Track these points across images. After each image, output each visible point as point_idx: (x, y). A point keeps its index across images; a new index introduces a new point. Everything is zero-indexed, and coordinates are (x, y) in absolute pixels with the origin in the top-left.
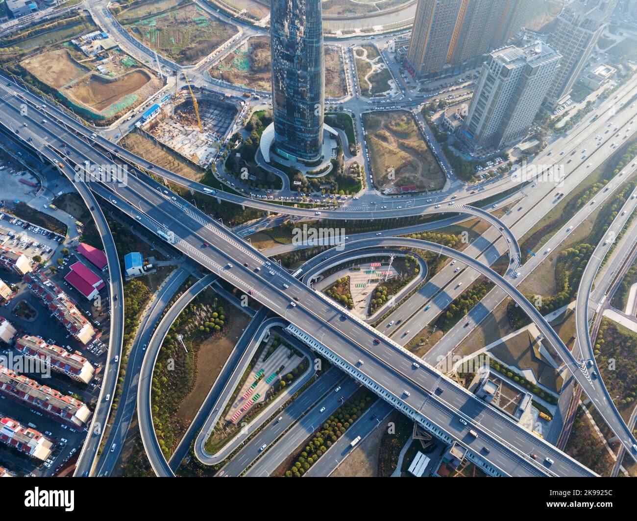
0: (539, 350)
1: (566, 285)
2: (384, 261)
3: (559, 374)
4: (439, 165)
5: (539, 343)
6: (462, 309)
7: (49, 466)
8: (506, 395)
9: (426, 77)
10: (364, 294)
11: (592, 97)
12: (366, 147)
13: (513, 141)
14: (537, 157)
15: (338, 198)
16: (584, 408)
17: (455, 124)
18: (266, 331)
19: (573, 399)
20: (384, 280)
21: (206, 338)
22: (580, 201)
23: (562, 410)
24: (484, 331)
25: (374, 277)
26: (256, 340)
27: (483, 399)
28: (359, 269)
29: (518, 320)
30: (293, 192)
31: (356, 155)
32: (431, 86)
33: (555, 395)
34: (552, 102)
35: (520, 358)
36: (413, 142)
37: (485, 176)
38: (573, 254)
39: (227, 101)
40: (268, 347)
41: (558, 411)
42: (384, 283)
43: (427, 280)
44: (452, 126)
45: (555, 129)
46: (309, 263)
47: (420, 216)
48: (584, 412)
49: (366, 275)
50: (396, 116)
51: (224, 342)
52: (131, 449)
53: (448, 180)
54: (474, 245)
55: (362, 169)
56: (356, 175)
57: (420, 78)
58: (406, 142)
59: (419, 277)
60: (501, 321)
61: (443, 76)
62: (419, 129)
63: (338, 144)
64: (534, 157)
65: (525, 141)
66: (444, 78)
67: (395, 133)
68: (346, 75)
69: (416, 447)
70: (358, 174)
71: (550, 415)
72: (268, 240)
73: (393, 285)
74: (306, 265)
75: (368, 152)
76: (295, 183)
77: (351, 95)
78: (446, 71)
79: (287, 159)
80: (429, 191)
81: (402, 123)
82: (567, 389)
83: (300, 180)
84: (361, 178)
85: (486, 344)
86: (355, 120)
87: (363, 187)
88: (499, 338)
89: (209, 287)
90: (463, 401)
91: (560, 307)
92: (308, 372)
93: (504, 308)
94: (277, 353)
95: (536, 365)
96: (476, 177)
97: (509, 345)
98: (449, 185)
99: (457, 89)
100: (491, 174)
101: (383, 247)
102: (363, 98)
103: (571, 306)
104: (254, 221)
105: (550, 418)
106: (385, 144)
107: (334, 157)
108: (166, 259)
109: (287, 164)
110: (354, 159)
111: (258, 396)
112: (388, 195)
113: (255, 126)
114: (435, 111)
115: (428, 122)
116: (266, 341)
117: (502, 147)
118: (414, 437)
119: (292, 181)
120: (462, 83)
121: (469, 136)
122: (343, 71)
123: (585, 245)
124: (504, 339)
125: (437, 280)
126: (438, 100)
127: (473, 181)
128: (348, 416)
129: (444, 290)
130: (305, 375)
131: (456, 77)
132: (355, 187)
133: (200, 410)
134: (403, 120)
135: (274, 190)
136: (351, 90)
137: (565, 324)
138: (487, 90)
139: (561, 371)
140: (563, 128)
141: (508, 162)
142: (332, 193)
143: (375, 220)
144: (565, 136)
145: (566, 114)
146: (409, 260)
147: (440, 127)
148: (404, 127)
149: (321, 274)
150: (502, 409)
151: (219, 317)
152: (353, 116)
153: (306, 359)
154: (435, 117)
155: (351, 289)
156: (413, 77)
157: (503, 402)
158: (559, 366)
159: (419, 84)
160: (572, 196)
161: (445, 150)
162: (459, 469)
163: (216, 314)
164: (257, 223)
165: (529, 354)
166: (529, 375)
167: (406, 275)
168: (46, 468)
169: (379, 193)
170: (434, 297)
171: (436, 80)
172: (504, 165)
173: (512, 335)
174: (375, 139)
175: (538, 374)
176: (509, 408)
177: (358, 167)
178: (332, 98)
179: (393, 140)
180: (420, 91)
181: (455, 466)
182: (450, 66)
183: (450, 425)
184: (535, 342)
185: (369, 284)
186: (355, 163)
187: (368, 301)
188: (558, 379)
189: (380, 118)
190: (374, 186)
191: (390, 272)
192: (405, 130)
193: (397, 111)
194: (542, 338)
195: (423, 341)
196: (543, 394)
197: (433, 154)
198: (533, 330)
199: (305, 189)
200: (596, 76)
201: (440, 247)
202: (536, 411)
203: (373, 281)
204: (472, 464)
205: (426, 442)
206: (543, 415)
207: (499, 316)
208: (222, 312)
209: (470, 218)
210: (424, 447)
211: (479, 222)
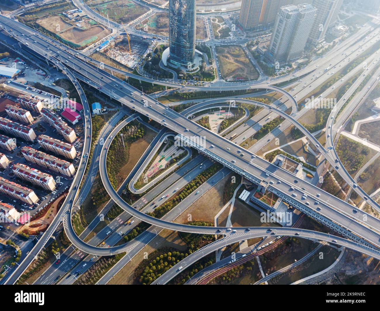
0: (307, 148)
1: (321, 120)
3: (317, 159)
4: (256, 69)
5: (307, 145)
6: (267, 129)
7: (54, 193)
8: (290, 164)
9: (249, 30)
10: (216, 124)
11: (337, 40)
12: (218, 61)
13: (295, 59)
14: (307, 66)
15: (203, 83)
16: (330, 173)
17: (264, 50)
18: (166, 138)
19: (324, 169)
20: (227, 118)
21: (134, 141)
22: (329, 84)
23: (318, 173)
24: (279, 139)
25: (222, 117)
26: (161, 141)
27: (278, 165)
28: (214, 114)
29: (297, 135)
30: (179, 80)
31: (212, 64)
32: (252, 35)
33: (315, 167)
34: (315, 41)
35: (297, 152)
36: (242, 59)
37: (280, 74)
39: (144, 41)
40: (166, 146)
41: (316, 174)
42: (226, 119)
43: (249, 118)
44: (263, 52)
45: (317, 54)
46: (188, 110)
47: (246, 90)
48: (330, 174)
49: (217, 116)
50: (233, 48)
51: (143, 143)
52: (96, 188)
53: (260, 76)
54: (274, 104)
55: (215, 69)
56: (212, 72)
57: (246, 30)
58: (238, 59)
59: (245, 116)
60: (288, 136)
61: (258, 30)
62: (245, 53)
63: (202, 59)
64: (306, 66)
65: (301, 59)
66: (259, 31)
67: (233, 55)
68: (207, 30)
69: (243, 188)
70: (213, 72)
71: (312, 175)
72: (166, 100)
73: (231, 120)
74: (186, 111)
75: (219, 63)
76: (180, 75)
77: (210, 38)
78: (260, 27)
79: (176, 65)
80: (251, 80)
81: (236, 51)
82: (322, 165)
83: (182, 74)
84: (215, 74)
85: (280, 146)
86: (211, 49)
87: (216, 78)
88: (287, 143)
89: (135, 119)
90: (267, 166)
91: (318, 130)
92: (187, 156)
93: (289, 130)
94: (171, 148)
95: (306, 155)
96: (274, 74)
97: (292, 146)
98: (260, 78)
99: (265, 36)
100: (283, 73)
101: (226, 103)
102: (216, 40)
103: (324, 130)
104: (159, 92)
105: (312, 176)
106: (227, 60)
107: (201, 64)
108: (113, 108)
109: (176, 67)
110: (211, 66)
111: (161, 166)
112: (229, 81)
113: (159, 50)
114: (254, 46)
115: (249, 50)
116: (166, 143)
117: (289, 61)
118: (242, 183)
119: (178, 74)
120: (268, 34)
121: (271, 55)
122: (205, 28)
124: (289, 144)
125: (255, 119)
126: (255, 41)
127: (273, 76)
128: (208, 173)
129: (258, 123)
130: (185, 157)
131: (265, 31)
132: (212, 78)
133: (131, 171)
134: (237, 50)
135: (169, 79)
136: (210, 36)
137: (321, 137)
138: (279, 28)
139: (319, 157)
140: (321, 53)
141: (292, 68)
142: (200, 80)
143: (222, 92)
144: (322, 57)
145: (322, 47)
146: (240, 109)
147: (256, 53)
148: (237, 52)
149: (194, 115)
150: (288, 170)
151: (141, 132)
152: (211, 47)
153: (186, 151)
154: (254, 49)
155: (209, 122)
156: (242, 31)
157: (288, 167)
158: (317, 155)
159: (246, 34)
160: (325, 83)
161: (259, 62)
162: (265, 195)
163: (139, 130)
164: (160, 93)
165: (302, 150)
166: (302, 159)
167: (238, 115)
168: (53, 194)
169: (224, 81)
170: (253, 125)
171: (254, 32)
172: (290, 69)
173: (293, 142)
174: (221, 57)
175: (307, 158)
176: (291, 170)
177: (213, 69)
178: (199, 40)
179: (231, 58)
180: (246, 37)
181: (263, 193)
182: (261, 25)
183: (260, 175)
184: (305, 145)
185: (219, 120)
186: (212, 67)
187: (219, 127)
188: (317, 161)
189: (225, 49)
190: (222, 78)
191: (230, 114)
192: (238, 53)
193: (234, 45)
194: (309, 143)
195: (247, 143)
196: (309, 167)
197: (253, 64)
198: (304, 140)
199: (185, 78)
200: (338, 30)
201: (256, 102)
202: (305, 174)
203: (221, 119)
204: (272, 192)
205: (248, 186)
206: (308, 175)
207: (286, 133)
208: (143, 129)
209: (272, 92)
210: (247, 188)
211: (277, 94)
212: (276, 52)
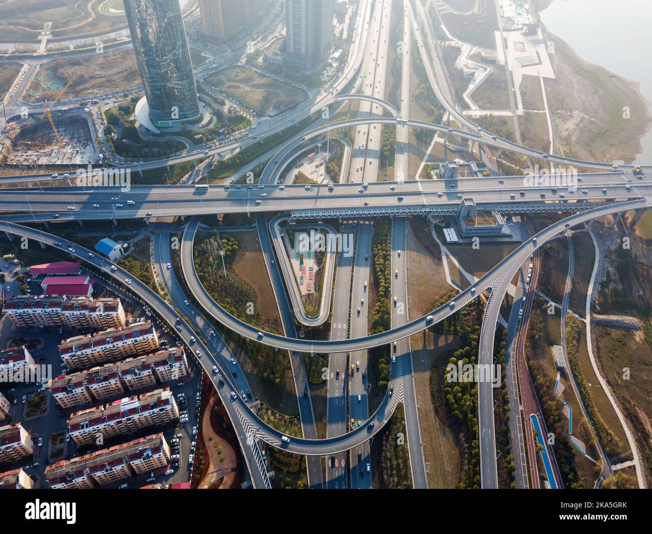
0: (452, 147)
1: (433, 108)
2: (315, 150)
3: (472, 152)
4: (293, 86)
5: (447, 143)
7: (187, 419)
10: (321, 176)
12: (228, 97)
13: (326, 54)
14: (349, 58)
15: (241, 133)
16: (499, 160)
17: (280, 58)
18: (277, 228)
19: (490, 159)
20: (326, 161)
21: (233, 260)
23: (490, 167)
24: (414, 153)
25: (317, 163)
26: (275, 237)
28: (303, 164)
30: (199, 145)
31: (225, 103)
33: (480, 162)
35: (446, 156)
36: (258, 81)
37: (329, 80)
38: (421, 93)
41: (490, 169)
44: (279, 61)
45: (344, 40)
46: (264, 175)
47: (310, 116)
48: (501, 162)
49: (311, 165)
50: (230, 72)
51: (249, 255)
52: (248, 361)
53: (307, 91)
55: (240, 108)
57: (224, 42)
58: (254, 83)
59: (346, 148)
60: (417, 143)
65: (334, 52)
67: (241, 81)
69: (440, 229)
71: (488, 171)
73: (335, 160)
75: (233, 99)
76: (196, 137)
78: (241, 32)
79: (173, 127)
80: (301, 102)
81: (239, 74)
82: (483, 156)
83: (199, 134)
84: (245, 115)
85: (422, 160)
87: (252, 119)
88: (425, 153)
89: (197, 230)
90: (443, 185)
93: (413, 137)
95: (456, 154)
96: (323, 83)
97: (434, 153)
100: (331, 77)
104: (187, 176)
105: (489, 173)
106: (240, 90)
107: (210, 110)
108: (135, 236)
109: (176, 130)
110: (227, 106)
111: (311, 269)
112: (276, 115)
114: (256, 59)
116: (283, 235)
117: (324, 59)
118: (433, 223)
119: (191, 137)
121: (298, 60)
123: (423, 85)
124: (429, 152)
125: (359, 145)
127: (324, 85)
128: (384, 238)
129: (368, 148)
131: (250, 35)
132: (246, 121)
133: (277, 302)
134: (238, 72)
135: (183, 150)
139: (472, 150)
140: (348, 38)
141: (334, 67)
142: (234, 131)
144: (353, 42)
145: (342, 30)
147: (270, 66)
148: (242, 75)
149: (280, 178)
151: (229, 241)
154: (260, 62)
155: (309, 177)
158: (468, 148)
159: (227, 48)
161: (287, 76)
163: (225, 240)
164: (190, 176)
165: (448, 151)
166: (459, 161)
168: (185, 423)
169: (268, 118)
170: (366, 155)
172: (333, 69)
173: (430, 149)
174: (229, 90)
175: (463, 158)
176: (468, 175)
177: (236, 108)
179: (244, 86)
184: (445, 144)
185: (318, 169)
186: (231, 107)
187: (328, 177)
188: (474, 154)
189: (218, 77)
190: (260, 115)
191: (325, 155)
192: (246, 77)
193: (227, 69)
195: (385, 176)
197: (281, 82)
198: (438, 139)
199: (209, 137)
203: (318, 166)
205: (442, 222)
206: (485, 173)
207: (414, 142)
208: (228, 236)
209: (344, 104)
210: (443, 225)
211: (350, 105)
212: (303, 51)
